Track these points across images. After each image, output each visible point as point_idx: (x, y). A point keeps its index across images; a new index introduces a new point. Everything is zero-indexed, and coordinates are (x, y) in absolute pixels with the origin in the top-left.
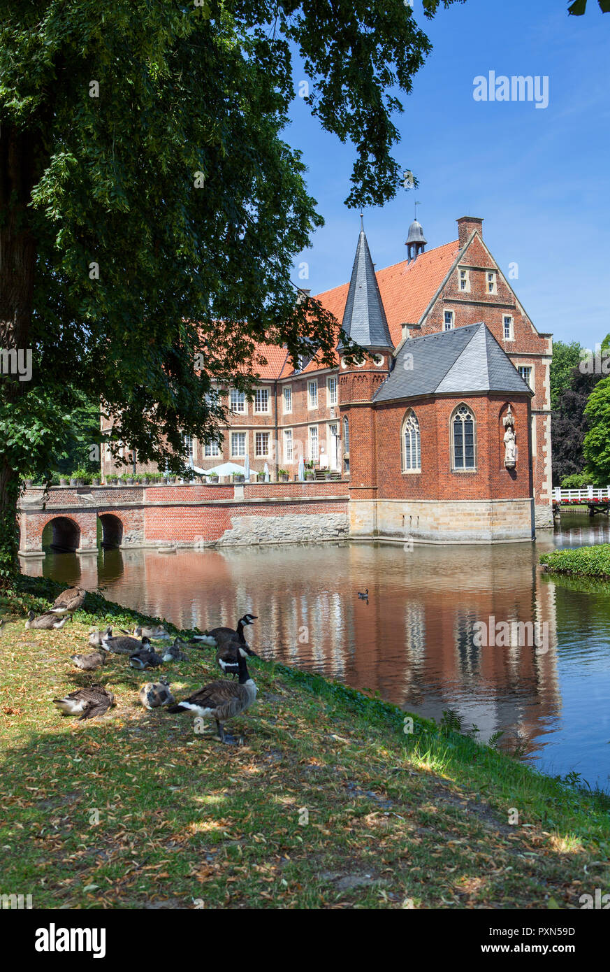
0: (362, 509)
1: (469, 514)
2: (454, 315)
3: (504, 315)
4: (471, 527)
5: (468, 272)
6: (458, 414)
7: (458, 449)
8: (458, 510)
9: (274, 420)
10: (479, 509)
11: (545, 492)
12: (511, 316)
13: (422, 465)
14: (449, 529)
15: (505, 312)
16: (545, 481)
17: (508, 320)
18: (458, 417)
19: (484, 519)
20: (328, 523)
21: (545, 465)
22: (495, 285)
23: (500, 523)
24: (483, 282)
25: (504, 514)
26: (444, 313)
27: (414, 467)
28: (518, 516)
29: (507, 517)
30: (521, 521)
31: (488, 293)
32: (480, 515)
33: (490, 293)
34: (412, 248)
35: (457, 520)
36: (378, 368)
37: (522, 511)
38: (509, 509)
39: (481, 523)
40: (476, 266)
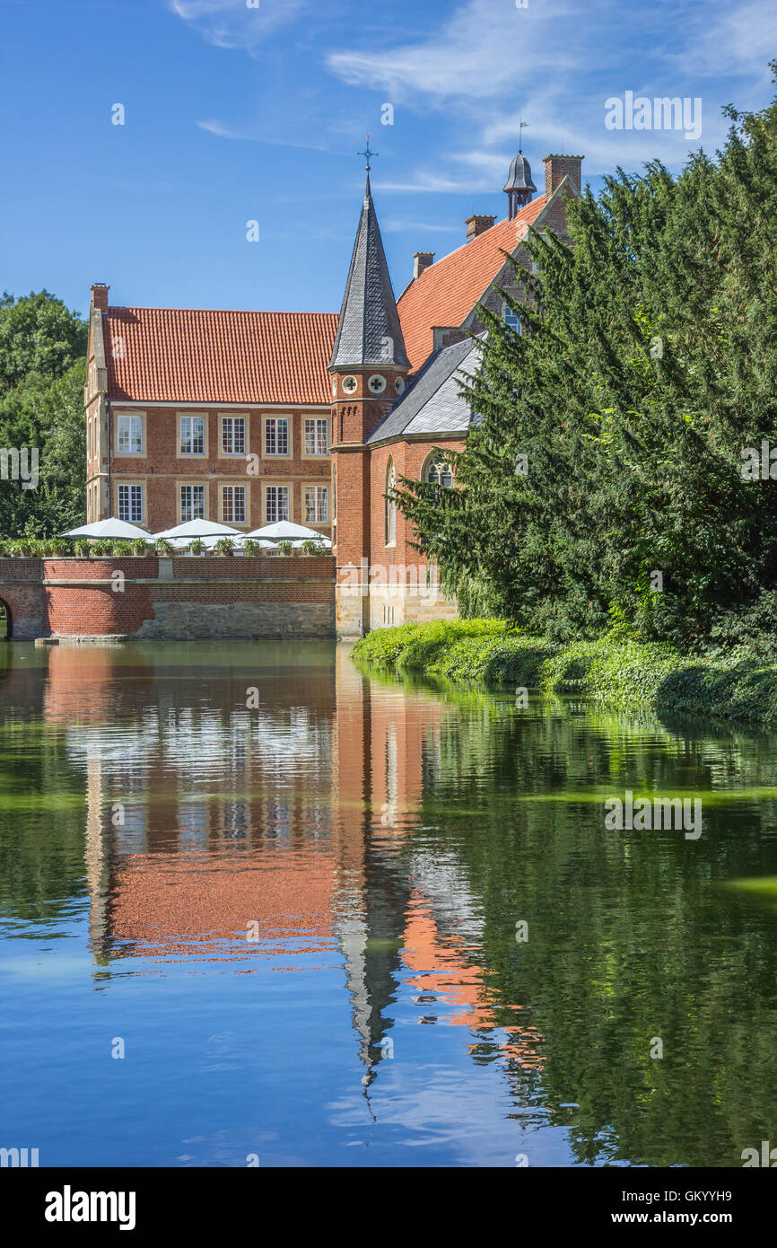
0: (349, 598)
6: (434, 464)
13: (397, 536)
20: (301, 616)
26: (504, 308)
36: (376, 395)
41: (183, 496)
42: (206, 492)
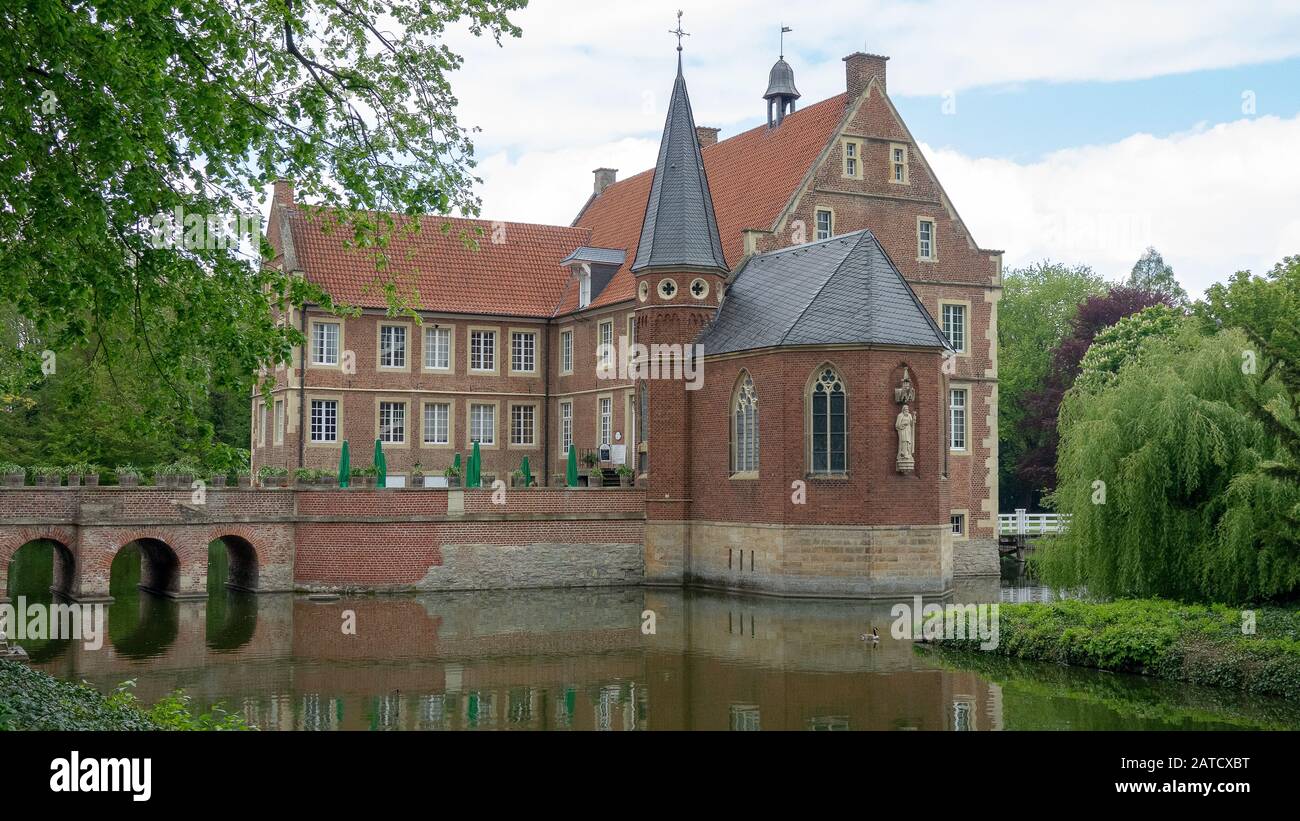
0: (666, 537)
1: (835, 550)
2: (833, 214)
3: (920, 218)
4: (838, 572)
5: (859, 143)
6: (821, 381)
7: (819, 439)
8: (816, 541)
9: (543, 386)
10: (851, 541)
11: (987, 516)
12: (931, 219)
13: (761, 466)
14: (800, 573)
15: (922, 214)
16: (987, 497)
17: (928, 225)
18: (820, 387)
19: (859, 558)
20: (607, 559)
21: (987, 471)
22: (906, 168)
23: (886, 567)
24: (885, 162)
25: (895, 550)
26: (816, 212)
27: (749, 469)
28: (918, 555)
29: (900, 556)
30: (923, 563)
31: (893, 181)
32: (852, 552)
33: (896, 181)
34: (775, 105)
35: (814, 559)
36: (698, 301)
37: (925, 546)
38: (903, 542)
39: (854, 564)
40: (873, 136)
41: (382, 413)
42: (407, 410)
